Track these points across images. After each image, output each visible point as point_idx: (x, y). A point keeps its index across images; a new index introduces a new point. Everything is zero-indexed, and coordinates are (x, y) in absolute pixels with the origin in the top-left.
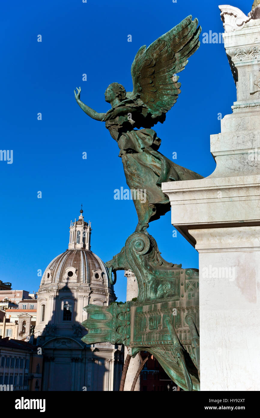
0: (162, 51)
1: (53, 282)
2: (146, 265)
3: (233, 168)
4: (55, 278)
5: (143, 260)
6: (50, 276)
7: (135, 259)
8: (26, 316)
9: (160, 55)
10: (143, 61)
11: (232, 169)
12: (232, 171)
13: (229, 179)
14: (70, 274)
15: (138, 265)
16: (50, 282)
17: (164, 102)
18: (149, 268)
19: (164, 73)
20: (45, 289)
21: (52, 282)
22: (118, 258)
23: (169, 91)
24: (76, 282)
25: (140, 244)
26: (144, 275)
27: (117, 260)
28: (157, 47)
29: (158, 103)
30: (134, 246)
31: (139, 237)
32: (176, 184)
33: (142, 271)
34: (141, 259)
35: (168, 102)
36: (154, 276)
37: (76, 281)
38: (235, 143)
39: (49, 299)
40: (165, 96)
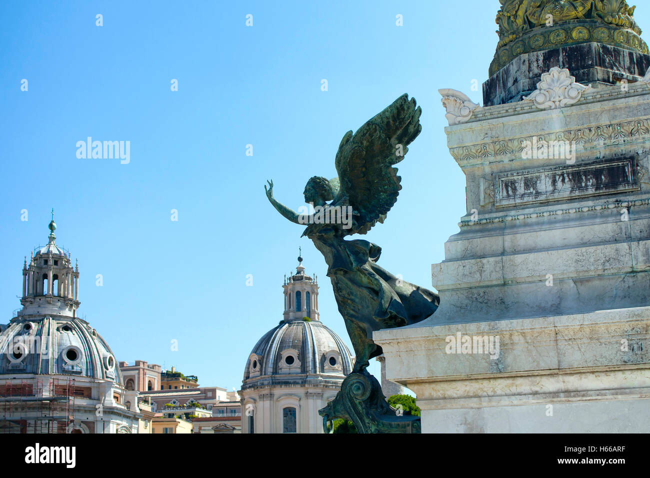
0: (373, 137)
1: (263, 373)
2: (367, 414)
3: (459, 305)
4: (265, 368)
5: (363, 407)
6: (258, 365)
7: (354, 406)
8: (225, 427)
9: (372, 143)
10: (350, 151)
11: (458, 307)
12: (458, 309)
13: (450, 327)
14: (290, 360)
15: (358, 413)
16: (258, 373)
17: (381, 201)
18: (371, 417)
19: (378, 163)
20: (251, 385)
21: (261, 375)
22: (333, 405)
23: (386, 187)
24: (300, 372)
25: (359, 388)
26: (365, 425)
27: (332, 407)
28: (367, 133)
29: (373, 202)
30: (352, 391)
31: (357, 379)
32: (390, 333)
33: (364, 420)
34: (362, 406)
35: (387, 200)
36: (377, 427)
37: (299, 370)
38: (460, 274)
39: (258, 400)
40: (381, 193)
